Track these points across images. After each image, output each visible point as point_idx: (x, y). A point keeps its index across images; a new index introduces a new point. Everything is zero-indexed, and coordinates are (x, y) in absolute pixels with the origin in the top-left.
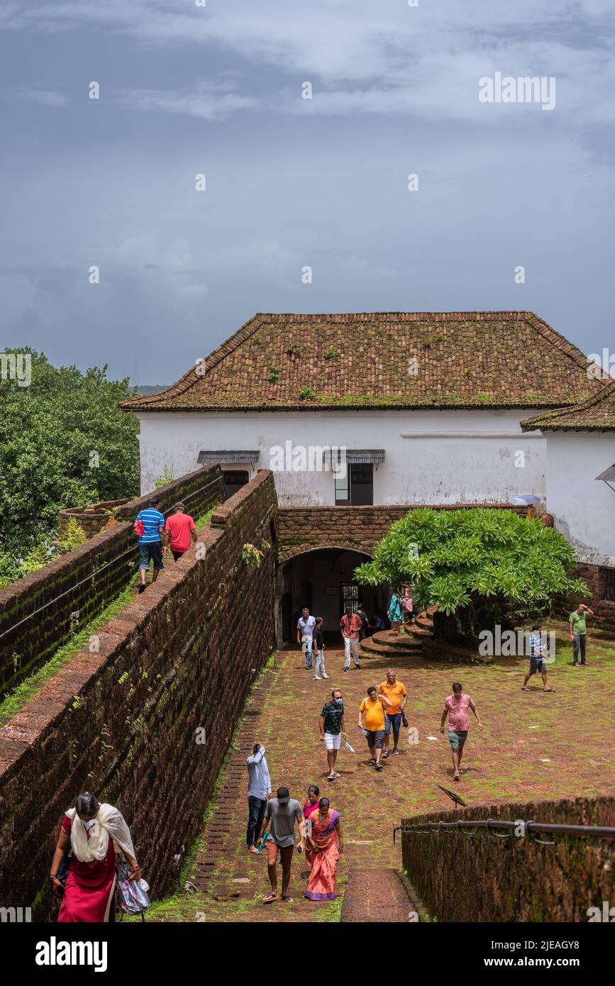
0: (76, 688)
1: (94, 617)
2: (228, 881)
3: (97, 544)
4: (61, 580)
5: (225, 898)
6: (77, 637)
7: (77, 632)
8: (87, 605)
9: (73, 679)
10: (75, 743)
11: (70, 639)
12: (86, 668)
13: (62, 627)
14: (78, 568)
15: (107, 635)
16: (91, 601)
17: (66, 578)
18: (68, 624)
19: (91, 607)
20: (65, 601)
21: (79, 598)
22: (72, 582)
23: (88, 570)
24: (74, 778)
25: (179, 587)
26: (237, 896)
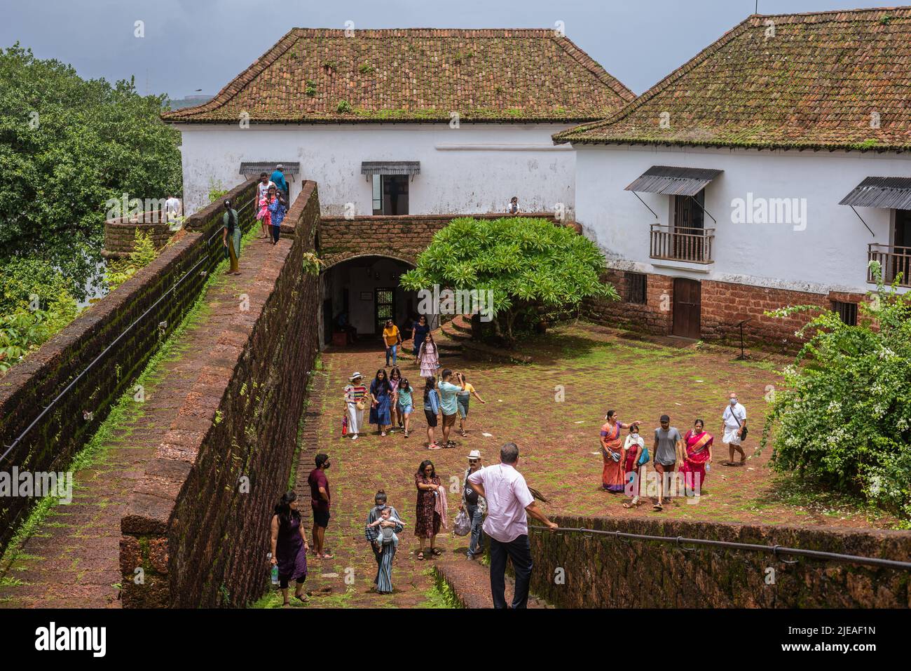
0: (215, 402)
1: (176, 327)
2: (317, 577)
3: (176, 255)
4: (151, 291)
5: (318, 593)
6: (165, 346)
7: (164, 341)
8: (170, 315)
9: (209, 393)
10: (218, 458)
11: (158, 349)
12: (217, 381)
13: (153, 337)
14: (163, 278)
15: (225, 347)
16: (173, 311)
17: (154, 289)
18: (157, 334)
19: (174, 317)
20: (154, 311)
21: (165, 308)
22: (158, 293)
23: (169, 282)
24: (218, 493)
25: (271, 295)
26: (327, 590)
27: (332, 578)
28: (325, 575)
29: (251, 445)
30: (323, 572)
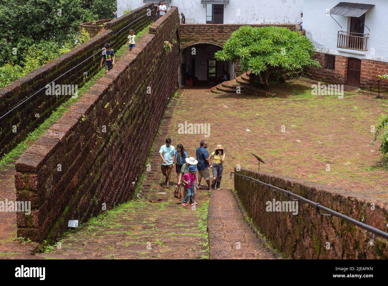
0: (83, 111)
1: (95, 74)
2: (156, 194)
3: (96, 40)
4: (78, 57)
5: (155, 201)
6: (86, 84)
7: (87, 81)
8: (91, 69)
9: (82, 107)
10: (83, 137)
11: (83, 85)
12: (88, 101)
13: (79, 79)
14: (87, 52)
15: (99, 85)
16: (93, 67)
17: (80, 57)
18: (82, 78)
19: (93, 70)
20: (80, 67)
21: (87, 66)
22: (84, 58)
23: (91, 53)
24: (83, 154)
25: (133, 62)
26: (160, 200)
27: (163, 195)
28: (160, 193)
29: (113, 131)
30: (159, 192)
